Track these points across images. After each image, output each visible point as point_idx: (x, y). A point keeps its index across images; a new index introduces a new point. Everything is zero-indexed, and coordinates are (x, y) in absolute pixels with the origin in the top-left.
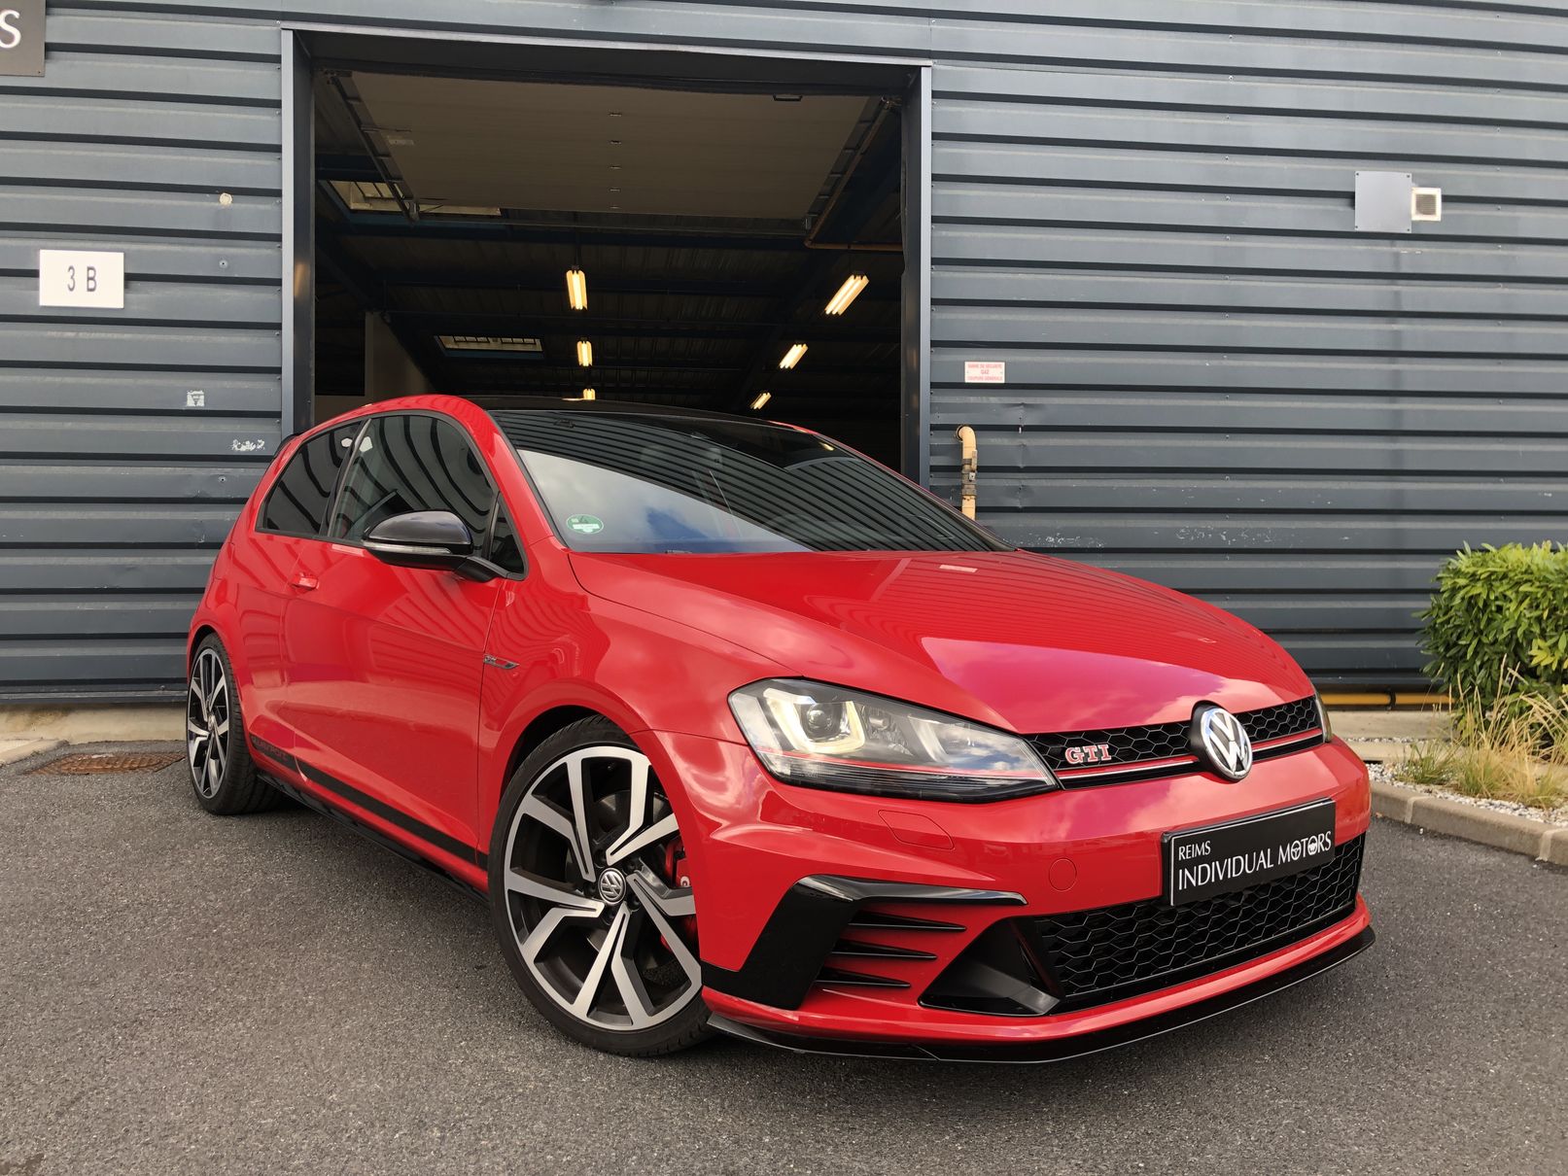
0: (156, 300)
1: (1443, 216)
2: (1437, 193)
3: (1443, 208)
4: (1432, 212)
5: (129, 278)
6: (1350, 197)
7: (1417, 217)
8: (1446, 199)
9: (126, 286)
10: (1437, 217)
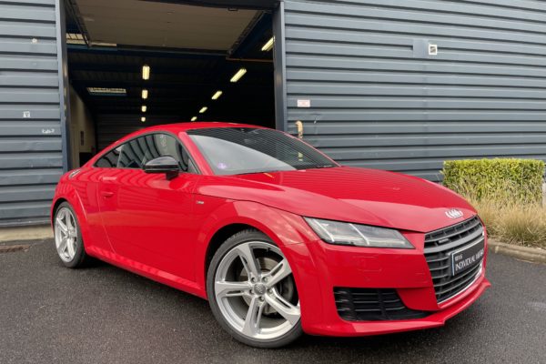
0: (9, 78)
2: (436, 46)
3: (438, 51)
4: (434, 52)
6: (411, 47)
7: (430, 54)
8: (439, 48)
10: (436, 54)
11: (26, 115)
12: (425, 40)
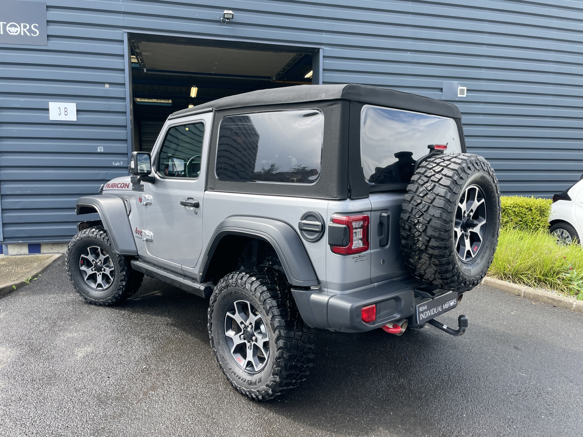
0: (87, 118)
2: (465, 88)
3: (467, 93)
5: (78, 111)
6: (442, 89)
7: (459, 96)
8: (468, 90)
9: (77, 114)
10: (465, 96)
11: (100, 149)
12: (455, 82)
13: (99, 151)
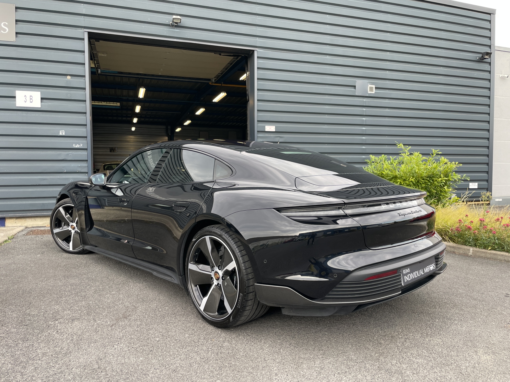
0: (50, 105)
1: (375, 92)
2: (374, 86)
3: (375, 90)
4: (373, 91)
5: (42, 99)
6: (355, 87)
7: (369, 92)
8: (376, 88)
9: (41, 102)
10: (374, 93)
11: (62, 133)
12: (366, 81)
13: (61, 134)
